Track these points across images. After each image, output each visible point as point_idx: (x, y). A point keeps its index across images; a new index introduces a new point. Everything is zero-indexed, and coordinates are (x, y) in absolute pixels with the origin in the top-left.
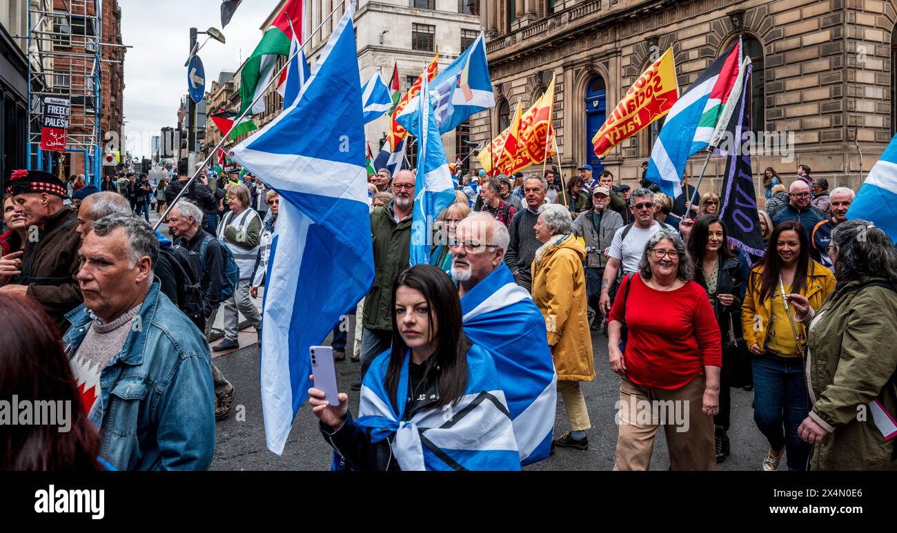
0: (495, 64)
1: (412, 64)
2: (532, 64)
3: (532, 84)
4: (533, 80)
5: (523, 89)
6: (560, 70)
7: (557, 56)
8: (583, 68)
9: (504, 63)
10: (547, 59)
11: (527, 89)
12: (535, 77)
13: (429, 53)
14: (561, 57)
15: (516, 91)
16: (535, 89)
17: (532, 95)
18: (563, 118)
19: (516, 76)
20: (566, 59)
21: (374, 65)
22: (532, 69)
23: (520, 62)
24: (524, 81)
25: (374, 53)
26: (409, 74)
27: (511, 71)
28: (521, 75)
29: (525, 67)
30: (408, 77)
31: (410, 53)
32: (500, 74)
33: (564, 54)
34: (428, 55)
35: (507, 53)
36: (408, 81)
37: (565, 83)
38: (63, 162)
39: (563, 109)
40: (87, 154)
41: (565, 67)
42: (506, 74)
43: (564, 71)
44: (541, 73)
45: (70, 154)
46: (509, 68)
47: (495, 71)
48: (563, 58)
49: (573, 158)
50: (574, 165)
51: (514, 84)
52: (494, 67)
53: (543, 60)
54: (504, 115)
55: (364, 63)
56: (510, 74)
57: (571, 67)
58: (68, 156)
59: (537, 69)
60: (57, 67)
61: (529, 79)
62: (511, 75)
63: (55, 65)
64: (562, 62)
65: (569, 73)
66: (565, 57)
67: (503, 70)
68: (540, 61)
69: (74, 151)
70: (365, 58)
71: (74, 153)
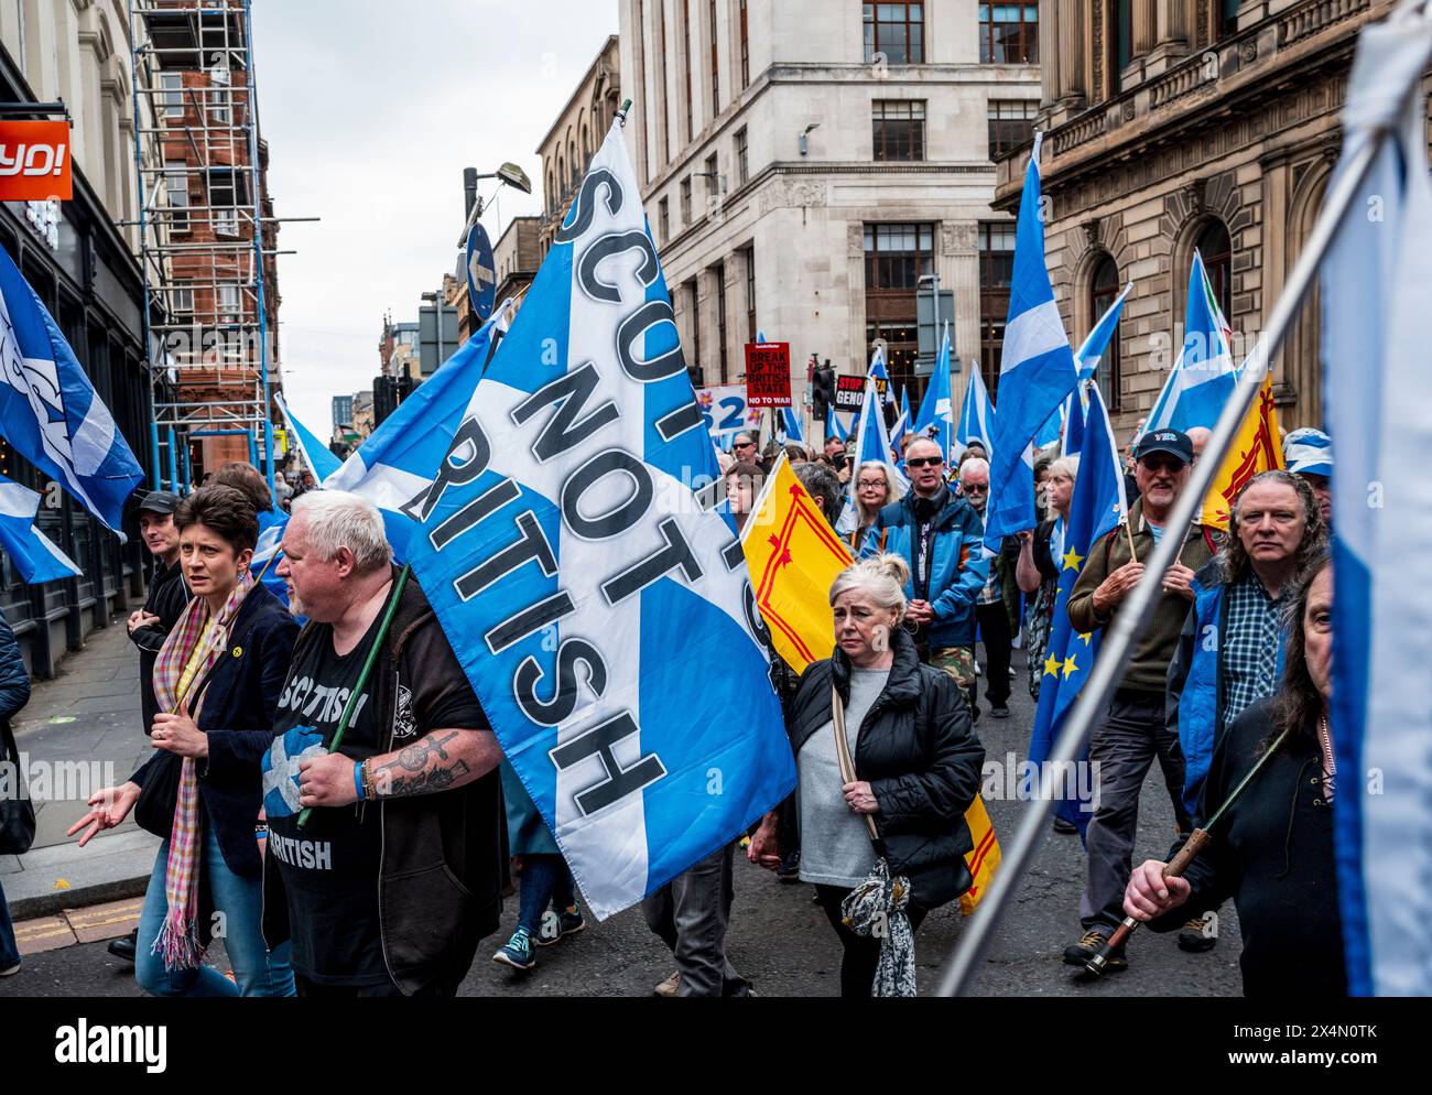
0: (1082, 175)
1: (874, 195)
2: (1176, 164)
3: (1177, 215)
4: (1180, 203)
5: (1153, 228)
6: (1254, 172)
7: (1244, 137)
8: (1315, 160)
9: (1103, 171)
10: (1218, 148)
11: (1165, 227)
12: (1185, 197)
13: (914, 164)
14: (1256, 139)
15: (1134, 235)
16: (1183, 225)
17: (1177, 239)
18: (1260, 288)
19: (1135, 198)
20: (1271, 143)
21: (789, 205)
22: (1176, 176)
23: (1146, 163)
24: (1157, 208)
25: (787, 178)
26: (868, 218)
27: (1122, 187)
28: (1148, 194)
29: (1157, 173)
30: (866, 224)
31: (869, 170)
32: (1094, 198)
33: (1266, 129)
34: (910, 170)
35: (1111, 145)
36: (866, 234)
37: (1268, 201)
38: (191, 457)
39: (1261, 267)
40: (253, 439)
41: (1266, 163)
42: (1109, 197)
43: (1263, 173)
44: (1200, 185)
45: (200, 441)
46: (1115, 180)
47: (1080, 191)
48: (1262, 141)
49: (1287, 382)
50: (1287, 400)
51: (1129, 218)
52: (1078, 181)
53: (1206, 151)
54: (1105, 293)
55: (766, 203)
56: (1118, 194)
57: (1283, 161)
58: (198, 445)
59: (1191, 176)
60: (181, 274)
61: (1169, 201)
62: (1123, 197)
63: (175, 270)
64: (1258, 150)
65: (1279, 175)
66: (1267, 138)
67: (1102, 186)
68: (1197, 156)
69: (208, 434)
70: (768, 192)
71: (209, 438)
